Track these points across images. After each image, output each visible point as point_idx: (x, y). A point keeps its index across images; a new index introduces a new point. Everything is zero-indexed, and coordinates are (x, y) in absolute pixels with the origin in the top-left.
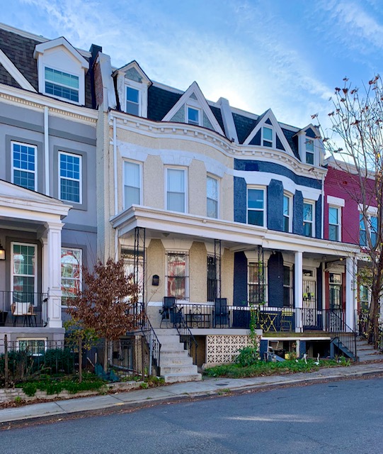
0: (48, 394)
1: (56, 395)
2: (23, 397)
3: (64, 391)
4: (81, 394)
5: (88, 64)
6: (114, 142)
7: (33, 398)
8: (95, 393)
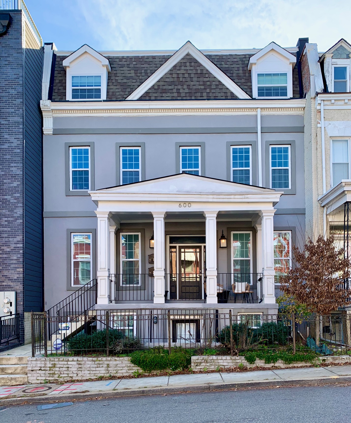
0: (265, 363)
1: (272, 364)
2: (245, 364)
3: (280, 361)
4: (296, 365)
5: (295, 58)
6: (322, 124)
7: (253, 366)
8: (308, 364)
